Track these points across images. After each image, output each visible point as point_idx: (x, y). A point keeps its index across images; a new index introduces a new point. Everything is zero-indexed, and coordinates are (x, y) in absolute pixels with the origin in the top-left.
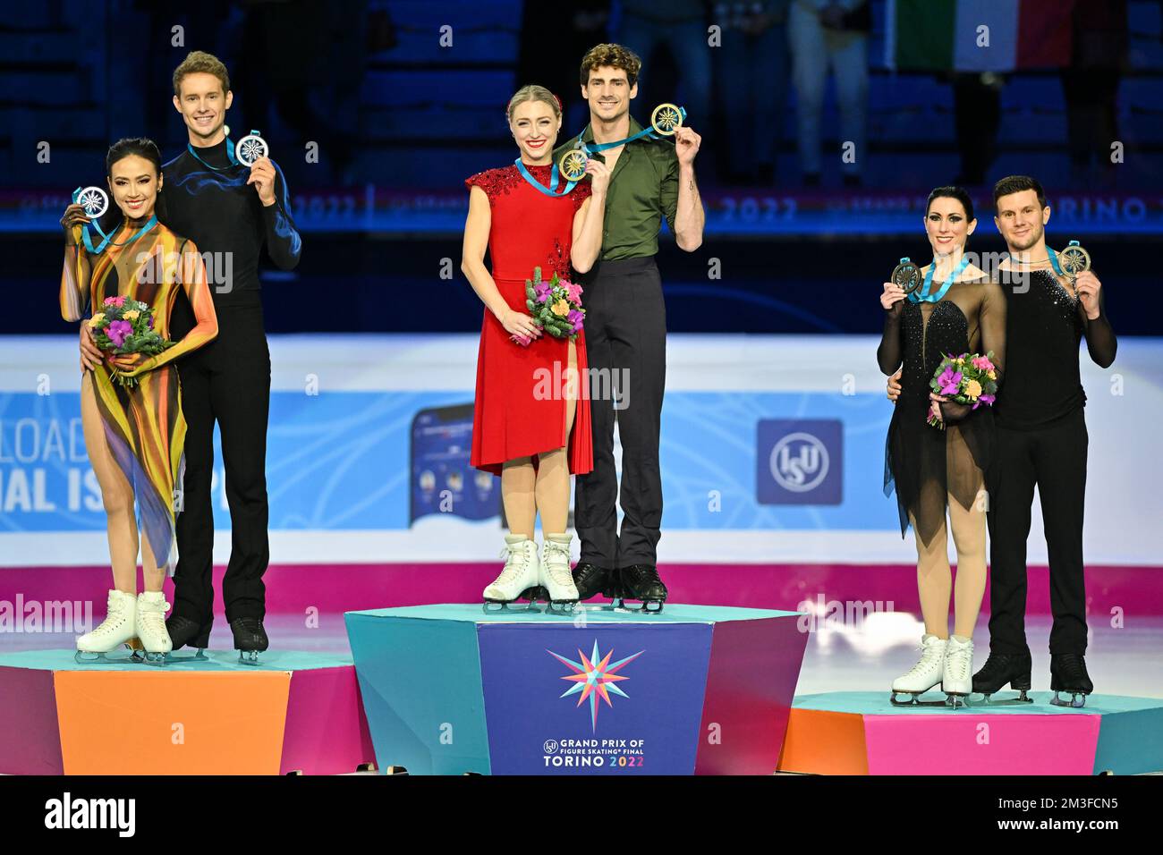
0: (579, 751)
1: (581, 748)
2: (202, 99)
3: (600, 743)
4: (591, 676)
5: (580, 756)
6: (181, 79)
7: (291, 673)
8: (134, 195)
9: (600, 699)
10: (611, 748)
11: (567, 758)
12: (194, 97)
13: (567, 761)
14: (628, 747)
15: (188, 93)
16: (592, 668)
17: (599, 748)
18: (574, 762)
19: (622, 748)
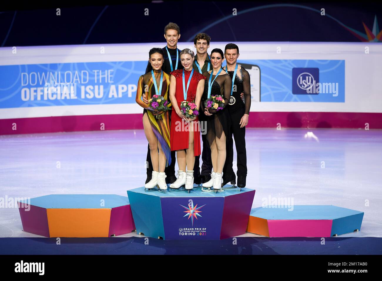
0: (189, 231)
1: (189, 230)
2: (172, 36)
3: (194, 229)
4: (192, 211)
5: (189, 232)
6: (167, 30)
7: (111, 209)
8: (157, 64)
9: (194, 217)
10: (197, 230)
11: (185, 233)
12: (170, 36)
13: (185, 234)
14: (202, 230)
15: (168, 34)
16: (192, 209)
17: (194, 230)
18: (187, 234)
19: (200, 230)
